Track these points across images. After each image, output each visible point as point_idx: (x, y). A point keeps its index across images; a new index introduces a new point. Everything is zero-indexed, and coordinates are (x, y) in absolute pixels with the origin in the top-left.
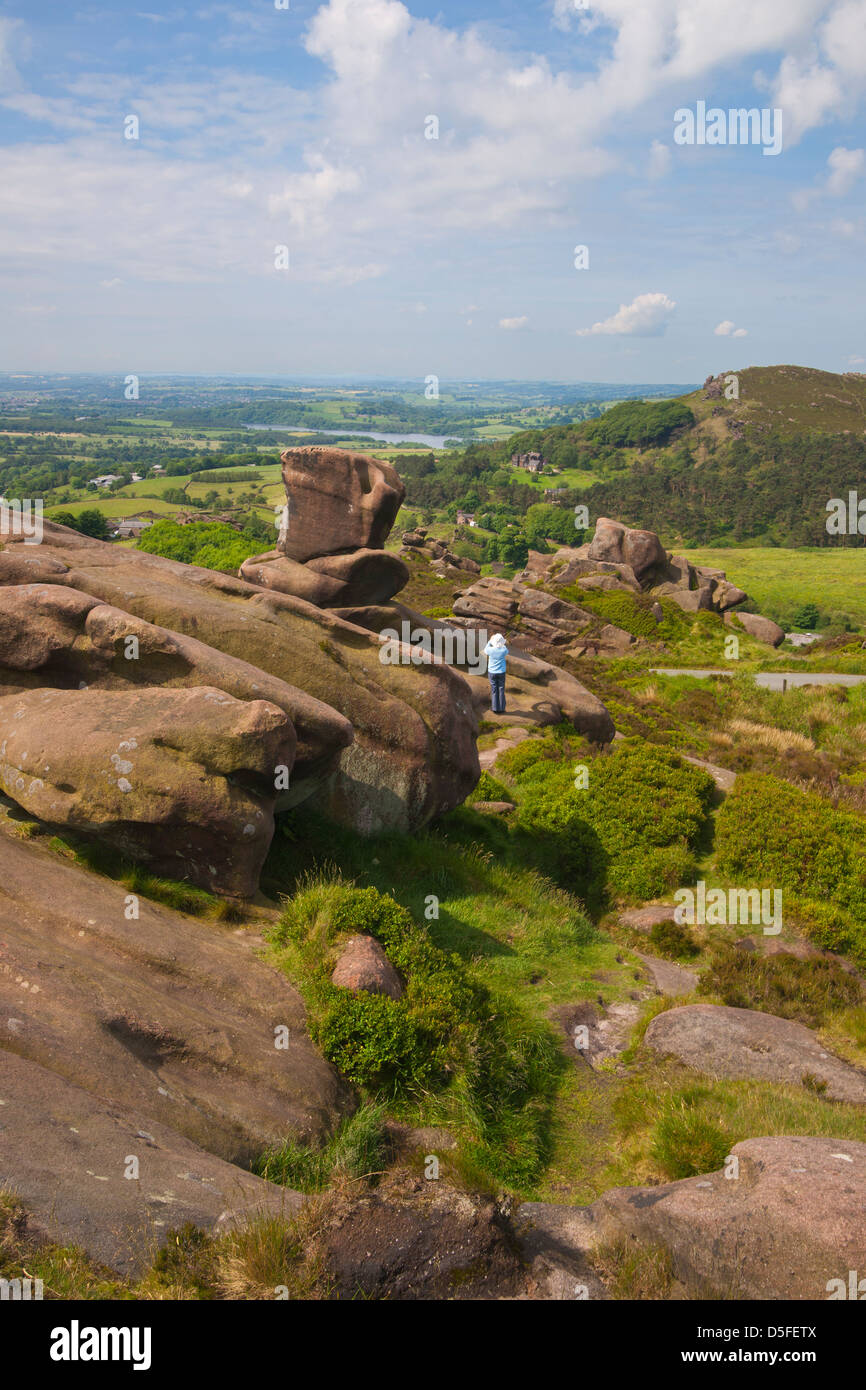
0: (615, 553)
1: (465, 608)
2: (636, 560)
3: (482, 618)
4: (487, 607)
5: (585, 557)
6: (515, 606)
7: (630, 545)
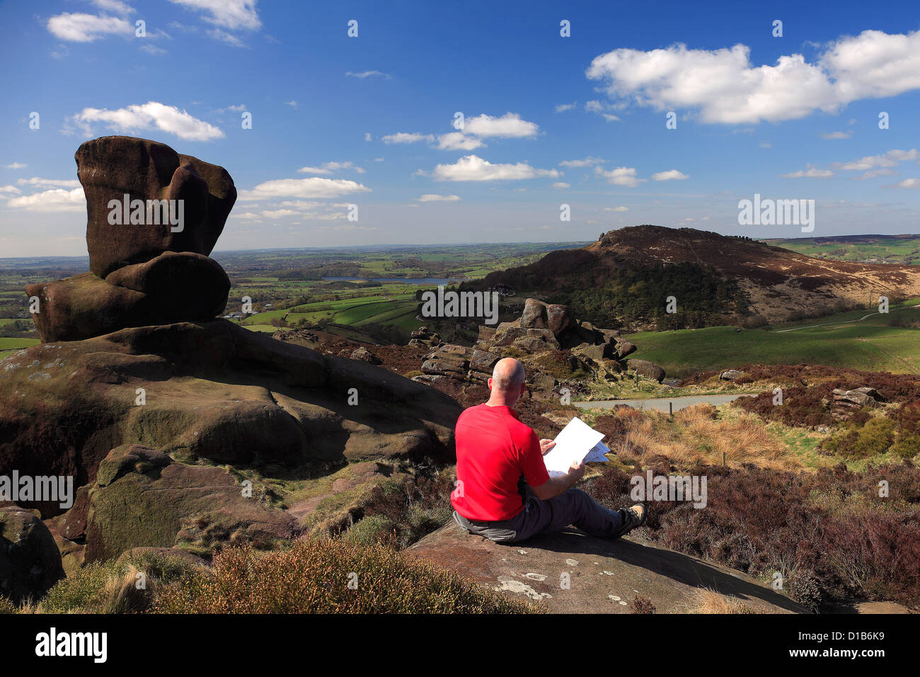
0: (539, 322)
1: (430, 368)
2: (556, 326)
3: (444, 375)
4: (447, 366)
5: (519, 327)
6: (467, 363)
7: (550, 316)
